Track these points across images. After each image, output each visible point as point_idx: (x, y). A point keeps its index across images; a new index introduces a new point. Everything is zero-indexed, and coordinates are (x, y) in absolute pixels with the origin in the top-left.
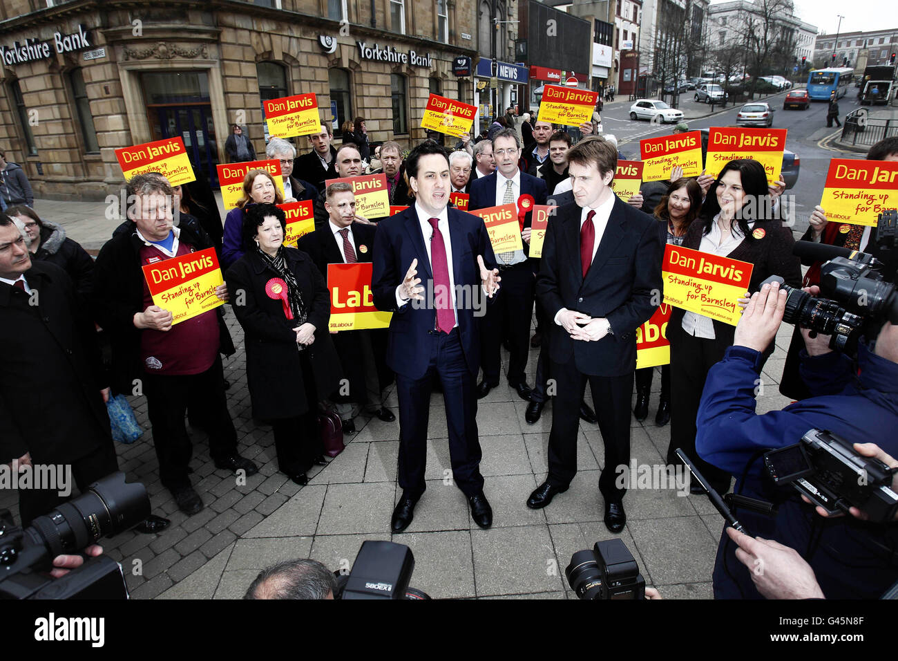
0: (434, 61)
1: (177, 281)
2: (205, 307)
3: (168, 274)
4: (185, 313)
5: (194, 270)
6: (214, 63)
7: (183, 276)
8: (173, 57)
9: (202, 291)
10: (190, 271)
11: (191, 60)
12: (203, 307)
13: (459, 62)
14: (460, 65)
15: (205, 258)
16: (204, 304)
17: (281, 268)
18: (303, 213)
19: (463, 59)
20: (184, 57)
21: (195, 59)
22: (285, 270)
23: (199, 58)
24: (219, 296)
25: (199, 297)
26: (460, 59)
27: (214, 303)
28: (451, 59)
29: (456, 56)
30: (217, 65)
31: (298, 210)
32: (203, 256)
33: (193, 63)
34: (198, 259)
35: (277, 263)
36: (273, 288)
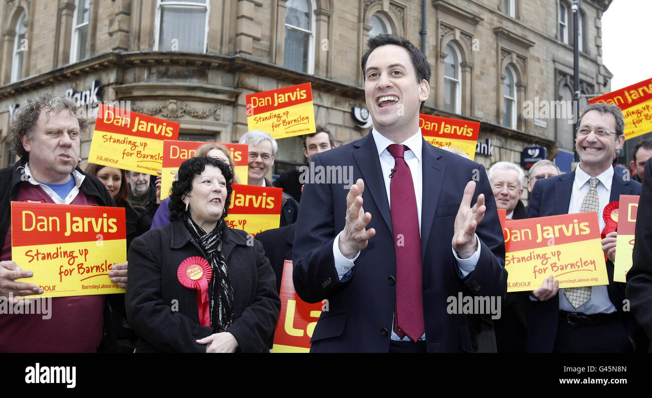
0: (497, 150)
1: (56, 237)
2: (87, 288)
3: (46, 224)
4: (54, 287)
5: (86, 230)
6: (225, 126)
7: (68, 234)
8: (182, 116)
9: (90, 262)
10: (80, 230)
11: (201, 120)
12: (84, 287)
13: (530, 152)
14: (530, 156)
15: (108, 218)
16: (86, 283)
17: (211, 248)
18: (267, 204)
19: (535, 148)
20: (194, 117)
21: (204, 120)
22: (216, 251)
23: (211, 120)
24: (114, 278)
25: (81, 271)
26: (532, 149)
27: (104, 286)
28: (519, 148)
29: (526, 145)
30: (229, 129)
31: (260, 198)
32: (105, 215)
33: (202, 124)
34: (97, 216)
35: (207, 240)
36: (189, 271)
